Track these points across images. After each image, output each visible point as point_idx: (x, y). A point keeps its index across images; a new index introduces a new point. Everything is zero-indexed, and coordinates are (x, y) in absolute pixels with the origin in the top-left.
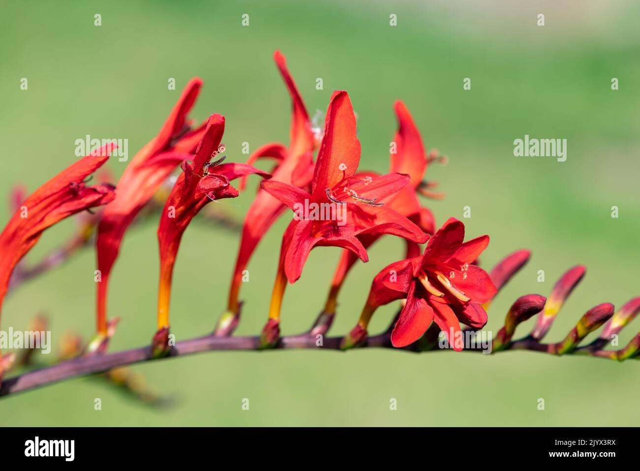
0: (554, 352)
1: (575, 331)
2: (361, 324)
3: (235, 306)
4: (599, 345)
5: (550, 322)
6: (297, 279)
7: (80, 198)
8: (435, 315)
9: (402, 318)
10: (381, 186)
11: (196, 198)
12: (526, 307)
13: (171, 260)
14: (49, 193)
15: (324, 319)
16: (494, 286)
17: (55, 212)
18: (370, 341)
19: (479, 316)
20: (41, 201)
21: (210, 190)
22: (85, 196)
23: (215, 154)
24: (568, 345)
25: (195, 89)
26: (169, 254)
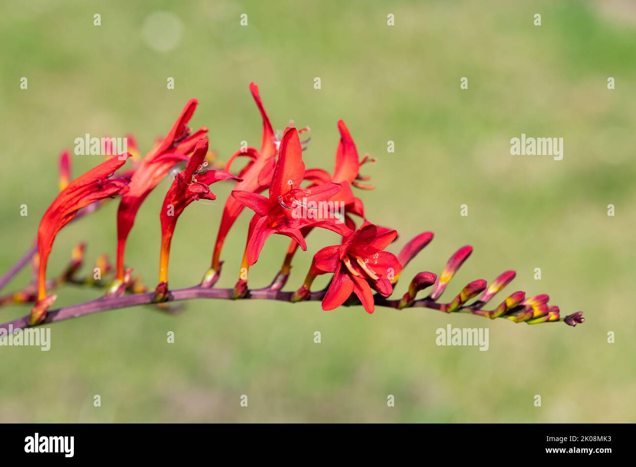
0: (444, 310)
1: (459, 297)
2: (305, 286)
3: (217, 265)
4: (478, 305)
5: (444, 287)
6: (255, 262)
7: (104, 190)
8: (355, 287)
9: (330, 291)
10: (320, 193)
11: (186, 197)
12: (422, 281)
13: (170, 235)
14: (82, 184)
15: (281, 277)
16: (400, 265)
17: (86, 198)
18: (312, 296)
19: (387, 289)
20: (77, 189)
21: (196, 193)
22: (107, 189)
23: (200, 167)
24: (454, 306)
25: (192, 106)
26: (168, 231)
